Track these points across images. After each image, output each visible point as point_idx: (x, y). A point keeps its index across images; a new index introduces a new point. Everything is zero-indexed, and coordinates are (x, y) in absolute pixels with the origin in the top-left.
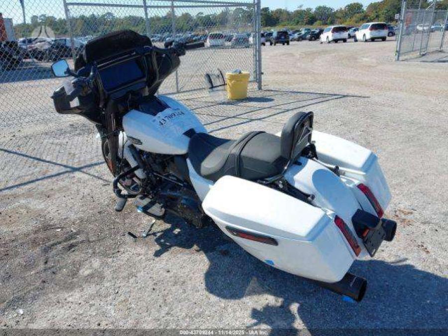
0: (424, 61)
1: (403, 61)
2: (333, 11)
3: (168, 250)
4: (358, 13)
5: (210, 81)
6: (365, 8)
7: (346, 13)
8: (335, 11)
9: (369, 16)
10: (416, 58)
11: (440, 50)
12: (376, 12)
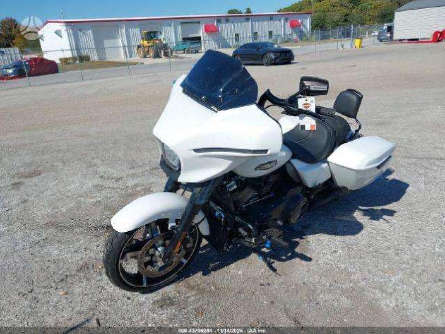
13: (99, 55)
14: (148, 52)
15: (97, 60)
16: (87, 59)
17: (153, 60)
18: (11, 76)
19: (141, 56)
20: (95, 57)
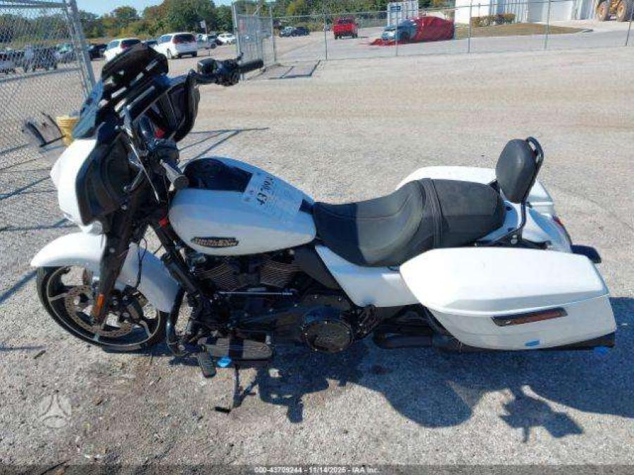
0: (271, 79)
1: (248, 79)
2: (97, 18)
3: (302, 406)
4: (134, 20)
5: (38, 135)
6: (140, 14)
7: (116, 21)
8: (99, 17)
9: (151, 25)
10: (259, 75)
11: (275, 63)
12: (157, 20)
13: (529, 14)
14: (616, 9)
15: (524, 21)
16: (510, 19)
17: (620, 23)
18: (391, 41)
19: (601, 16)
20: (522, 17)
